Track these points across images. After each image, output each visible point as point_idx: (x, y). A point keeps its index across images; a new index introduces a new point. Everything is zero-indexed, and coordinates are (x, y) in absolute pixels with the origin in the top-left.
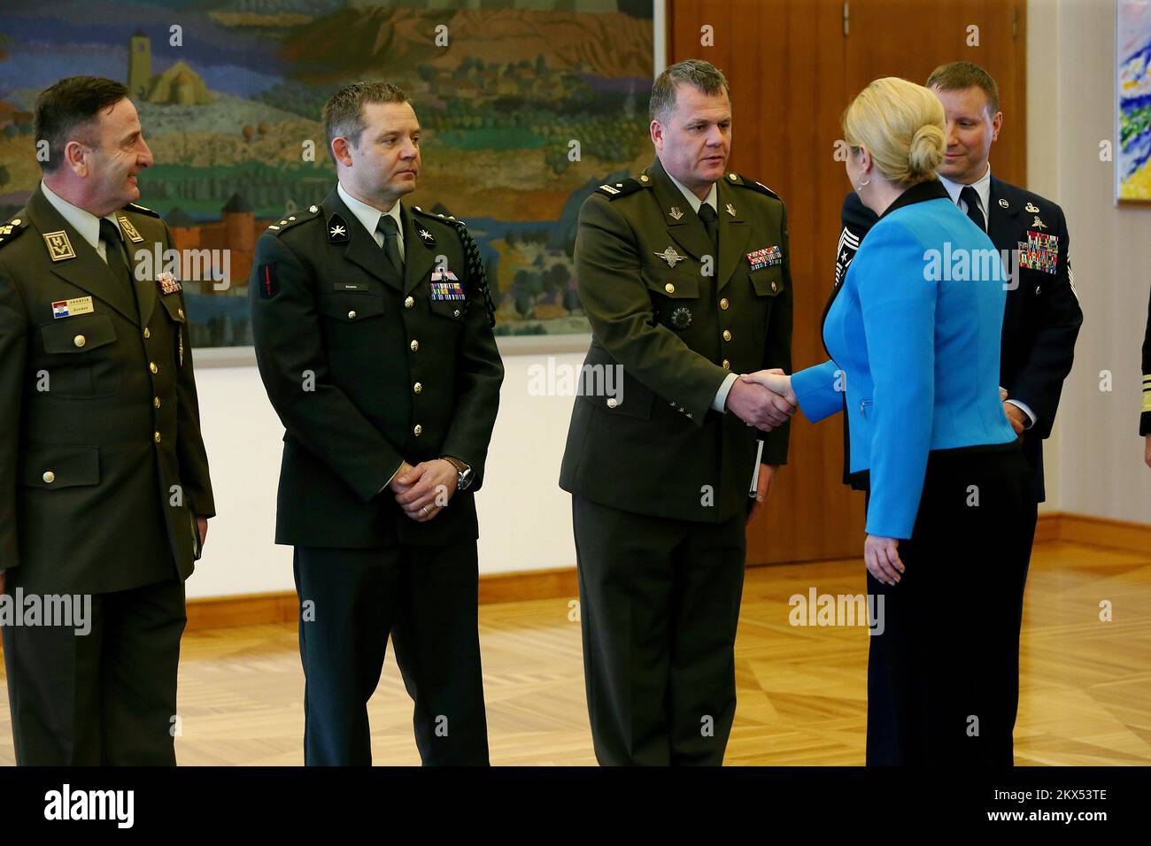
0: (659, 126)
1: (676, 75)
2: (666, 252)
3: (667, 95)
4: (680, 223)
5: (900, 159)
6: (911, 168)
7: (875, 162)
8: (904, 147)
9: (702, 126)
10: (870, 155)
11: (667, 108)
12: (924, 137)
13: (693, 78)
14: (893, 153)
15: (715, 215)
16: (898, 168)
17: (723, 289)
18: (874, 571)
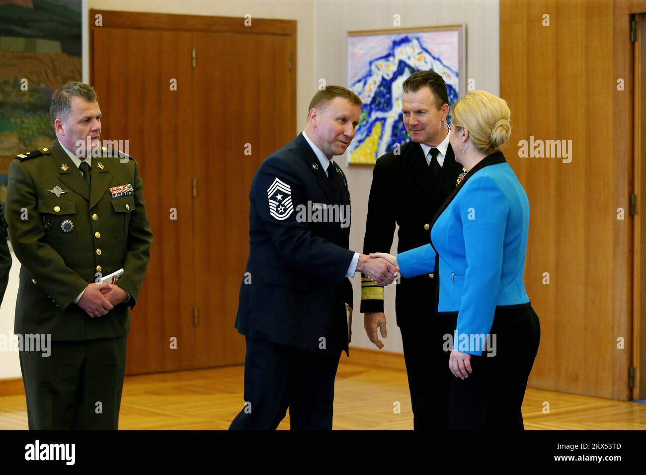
0: (60, 122)
1: (68, 92)
2: (55, 189)
3: (65, 103)
4: (66, 173)
5: (486, 136)
6: (490, 141)
7: (470, 135)
8: (488, 130)
9: (88, 120)
10: (469, 132)
11: (66, 111)
12: (501, 126)
13: (80, 93)
14: (482, 132)
15: (90, 168)
16: (484, 142)
17: (93, 208)
18: (455, 371)
